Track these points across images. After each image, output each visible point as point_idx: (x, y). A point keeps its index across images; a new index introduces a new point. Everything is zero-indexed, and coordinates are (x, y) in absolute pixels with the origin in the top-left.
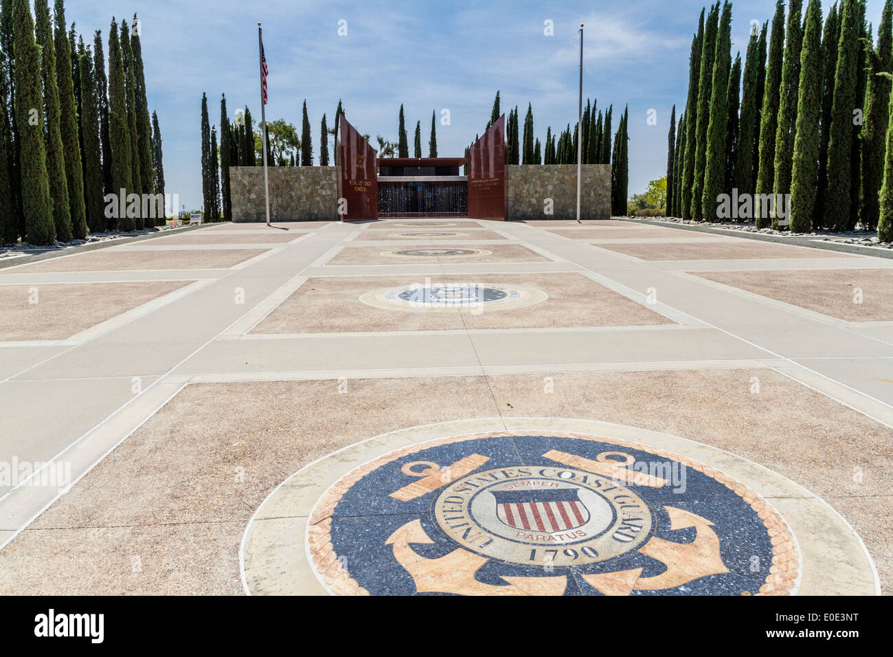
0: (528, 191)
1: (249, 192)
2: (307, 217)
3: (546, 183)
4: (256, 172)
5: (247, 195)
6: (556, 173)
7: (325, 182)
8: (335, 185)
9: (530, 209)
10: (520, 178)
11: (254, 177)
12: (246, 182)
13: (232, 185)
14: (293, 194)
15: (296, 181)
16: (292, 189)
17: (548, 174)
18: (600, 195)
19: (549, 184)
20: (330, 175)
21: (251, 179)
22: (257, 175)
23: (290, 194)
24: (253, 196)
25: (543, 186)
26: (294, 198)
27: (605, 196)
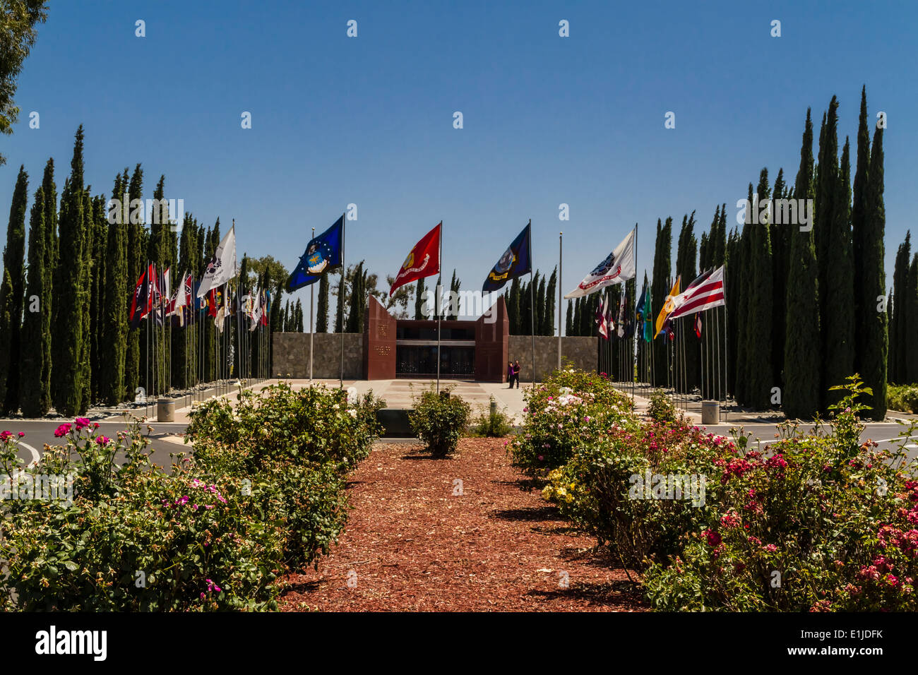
0: (526, 358)
1: (289, 353)
2: (336, 376)
3: (541, 352)
4: (295, 337)
5: (287, 356)
6: (550, 343)
7: (352, 347)
8: (361, 350)
9: (528, 374)
10: (518, 347)
11: (294, 340)
12: (286, 345)
13: (275, 347)
14: (325, 356)
15: (328, 345)
16: (324, 352)
17: (542, 344)
18: (588, 363)
19: (544, 353)
20: (358, 341)
21: (290, 343)
22: (296, 340)
23: (323, 357)
24: (291, 357)
25: (539, 354)
26: (326, 359)
27: (593, 364)
